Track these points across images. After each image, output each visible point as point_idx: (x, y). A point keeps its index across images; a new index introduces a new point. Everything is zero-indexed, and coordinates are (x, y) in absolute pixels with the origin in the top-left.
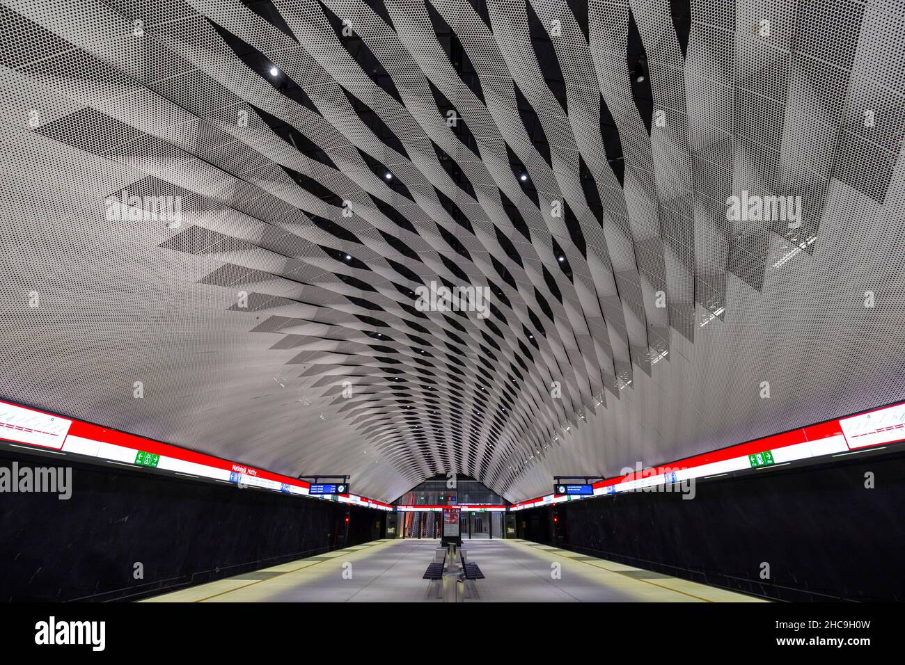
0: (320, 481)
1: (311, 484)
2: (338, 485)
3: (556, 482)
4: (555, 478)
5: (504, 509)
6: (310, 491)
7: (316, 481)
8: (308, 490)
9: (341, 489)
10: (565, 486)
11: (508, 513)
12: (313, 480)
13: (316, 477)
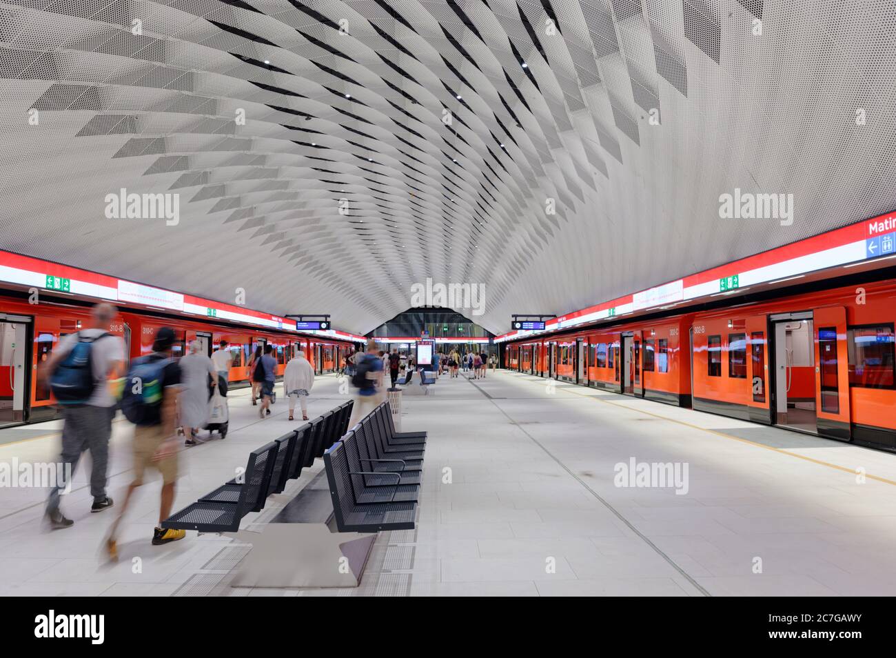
0: (304, 319)
1: (297, 322)
2: (321, 322)
3: (514, 319)
4: (513, 316)
5: (487, 341)
6: (297, 327)
7: (301, 320)
8: (295, 326)
9: (324, 326)
10: (521, 322)
11: (491, 344)
12: (298, 319)
13: (301, 316)
